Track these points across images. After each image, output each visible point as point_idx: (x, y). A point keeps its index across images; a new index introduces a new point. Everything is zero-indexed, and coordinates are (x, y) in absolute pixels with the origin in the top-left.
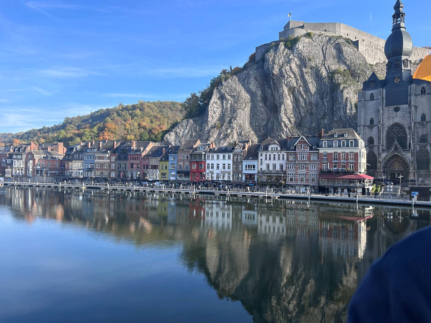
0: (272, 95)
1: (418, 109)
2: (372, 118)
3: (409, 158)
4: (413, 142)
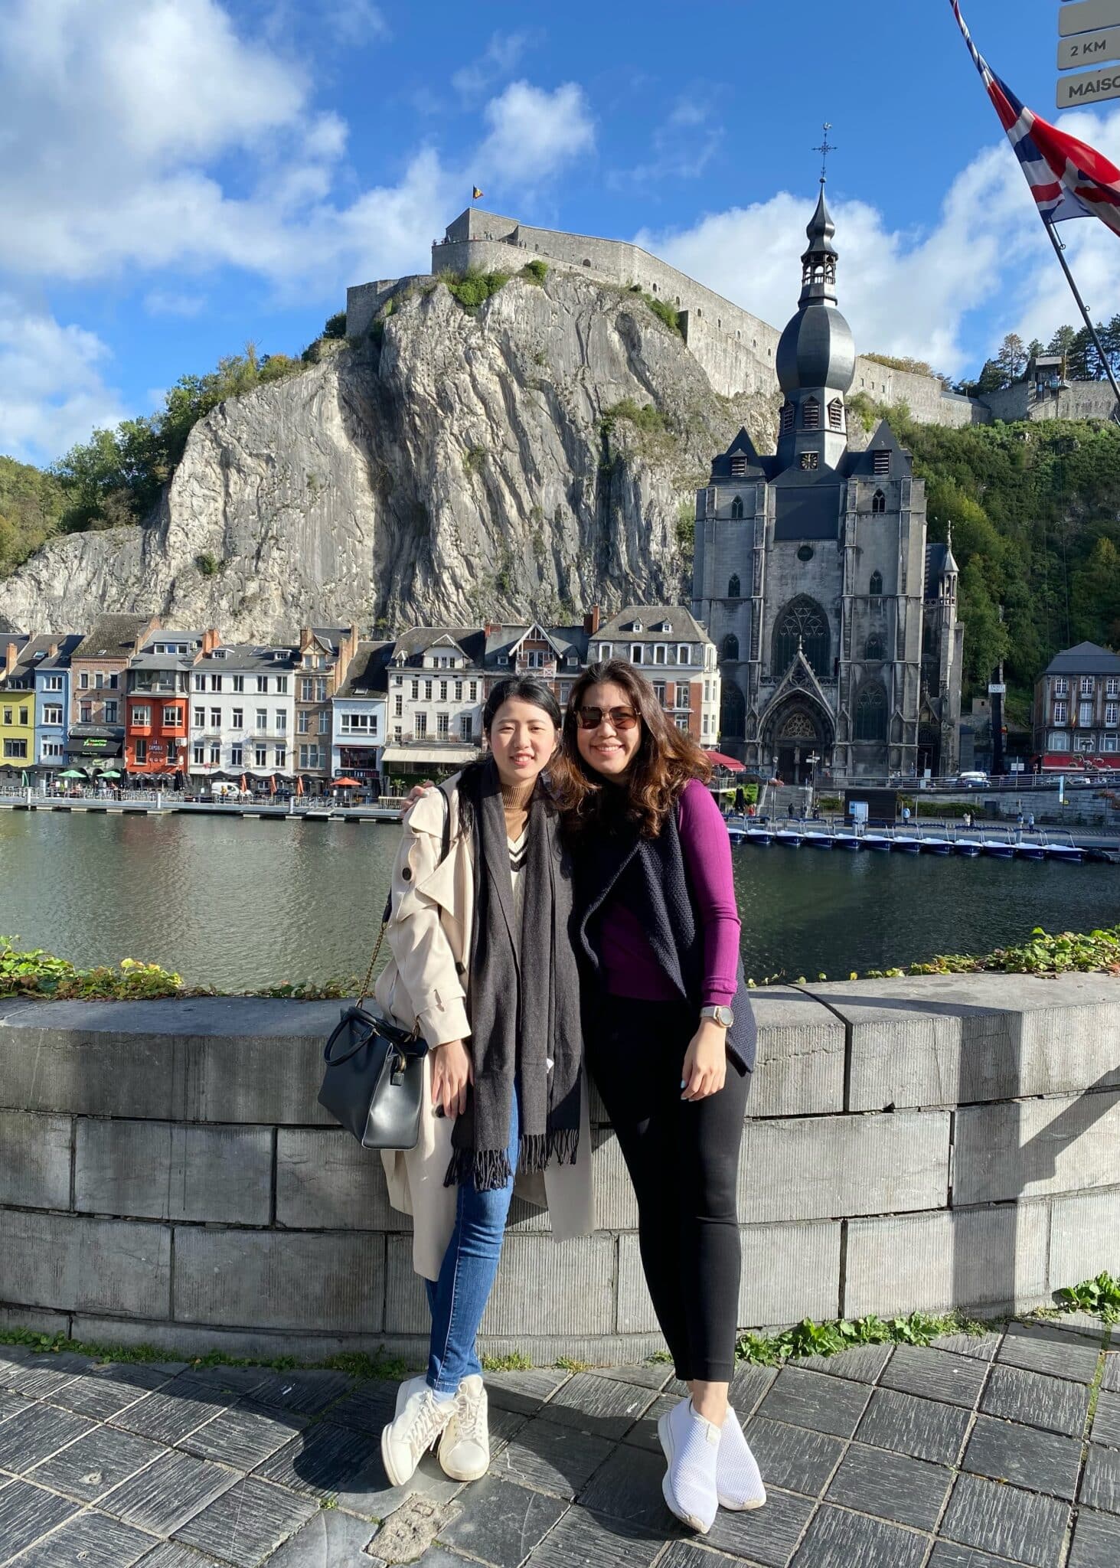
0: (409, 468)
1: (862, 556)
3: (834, 704)
4: (847, 656)
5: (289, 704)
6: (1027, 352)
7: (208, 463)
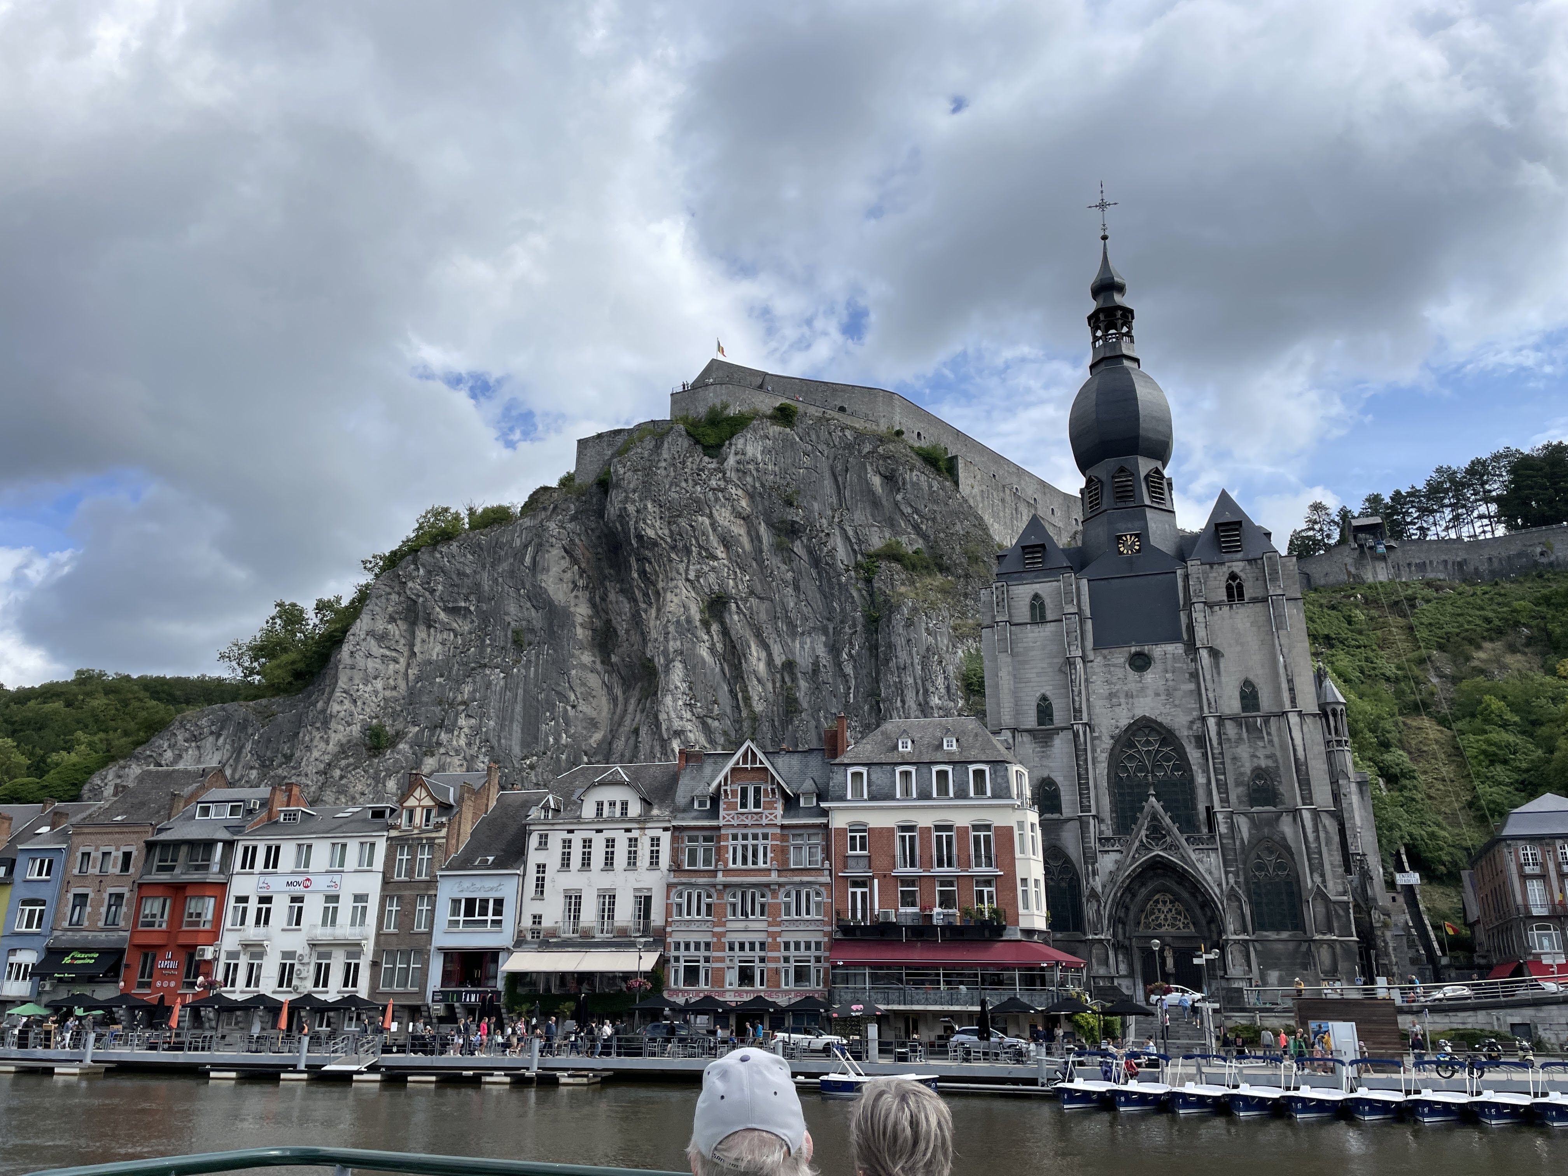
0: (637, 621)
1: (1222, 662)
2: (1044, 698)
3: (1216, 875)
4: (1225, 801)
5: (372, 885)
6: (1337, 519)
7: (392, 619)
